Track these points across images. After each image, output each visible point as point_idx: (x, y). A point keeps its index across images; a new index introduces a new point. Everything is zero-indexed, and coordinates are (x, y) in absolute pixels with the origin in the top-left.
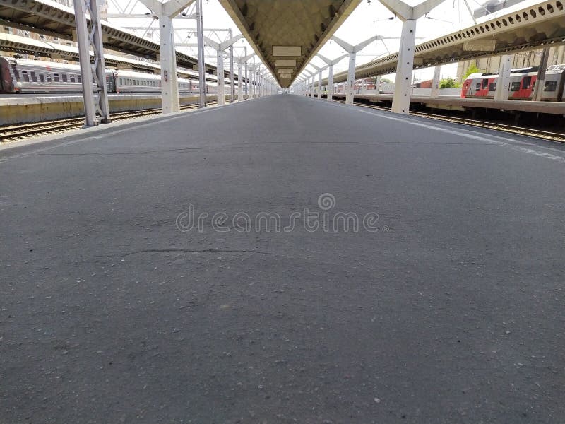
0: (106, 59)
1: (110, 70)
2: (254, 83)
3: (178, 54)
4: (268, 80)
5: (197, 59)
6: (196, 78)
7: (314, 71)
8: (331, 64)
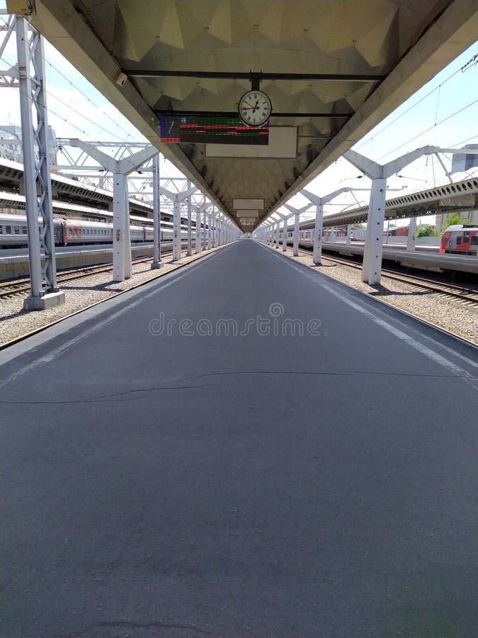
0: (54, 208)
1: (58, 220)
2: (213, 229)
3: (131, 204)
4: (228, 226)
5: (152, 208)
6: (151, 224)
7: (278, 218)
8: (297, 213)
